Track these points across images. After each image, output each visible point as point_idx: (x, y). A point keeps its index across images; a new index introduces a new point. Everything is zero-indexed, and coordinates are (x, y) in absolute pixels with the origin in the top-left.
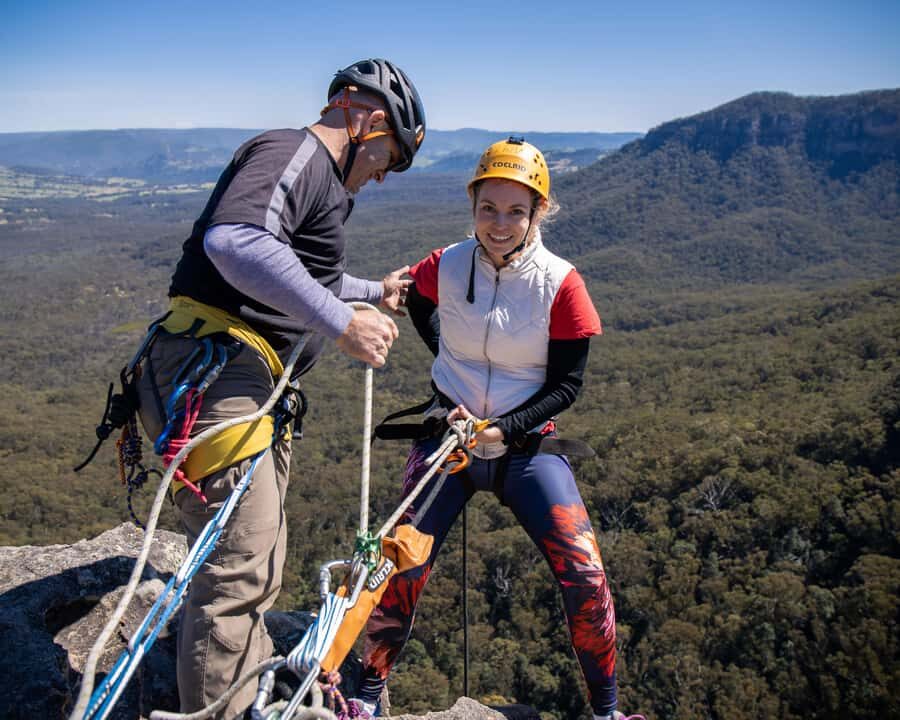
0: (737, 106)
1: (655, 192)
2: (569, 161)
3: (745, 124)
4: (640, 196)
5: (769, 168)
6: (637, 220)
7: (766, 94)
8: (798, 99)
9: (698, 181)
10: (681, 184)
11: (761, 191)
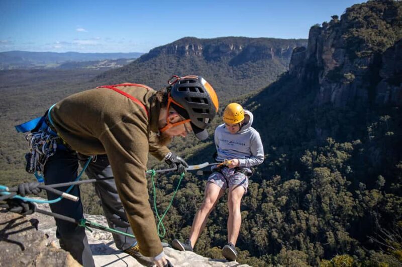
0: (180, 42)
1: (156, 72)
2: (115, 63)
3: (183, 48)
4: (151, 74)
5: (193, 63)
6: (152, 82)
7: (189, 38)
8: (199, 39)
9: (170, 68)
10: (165, 69)
11: (192, 70)
